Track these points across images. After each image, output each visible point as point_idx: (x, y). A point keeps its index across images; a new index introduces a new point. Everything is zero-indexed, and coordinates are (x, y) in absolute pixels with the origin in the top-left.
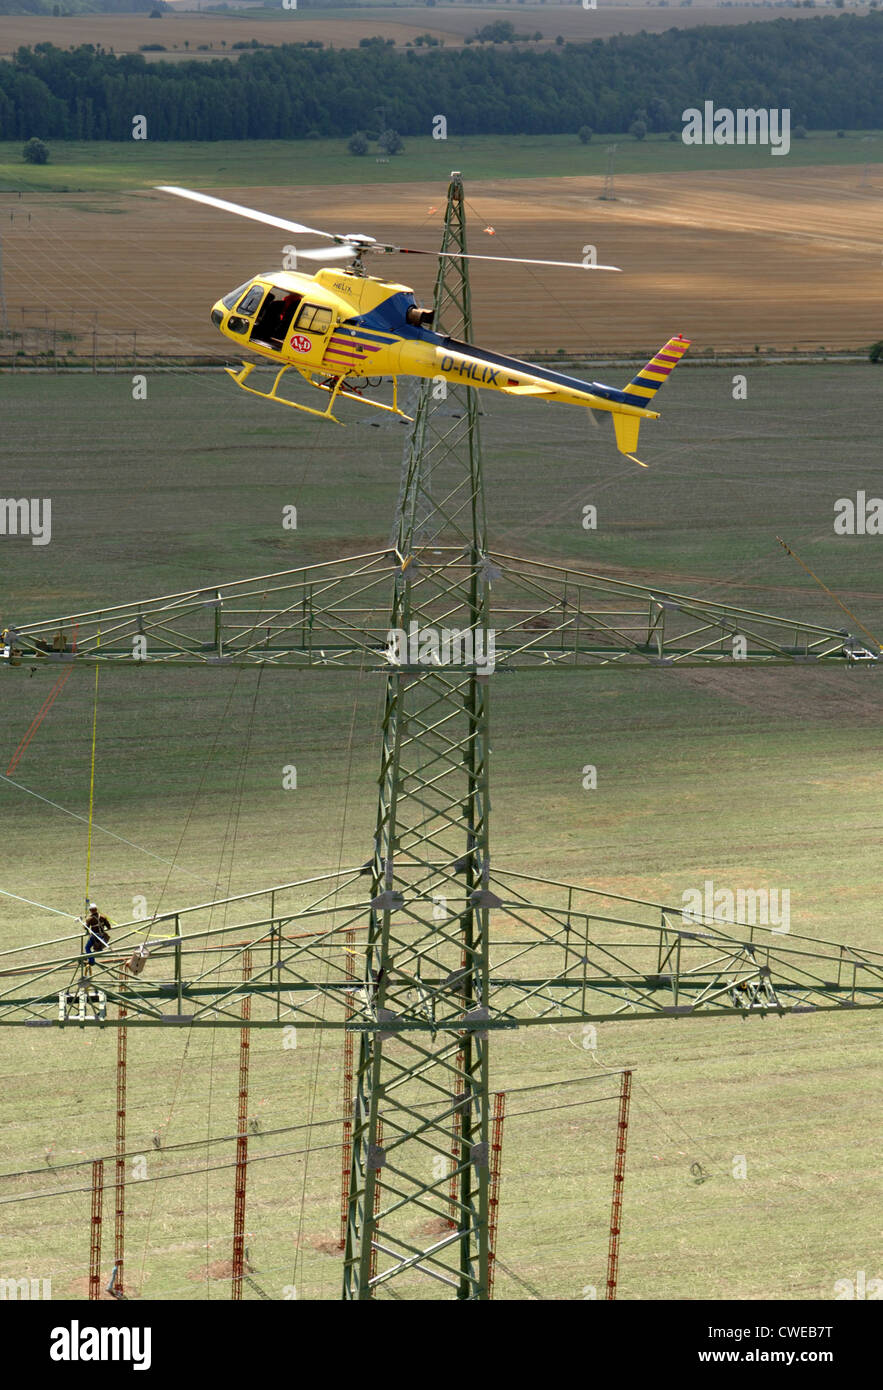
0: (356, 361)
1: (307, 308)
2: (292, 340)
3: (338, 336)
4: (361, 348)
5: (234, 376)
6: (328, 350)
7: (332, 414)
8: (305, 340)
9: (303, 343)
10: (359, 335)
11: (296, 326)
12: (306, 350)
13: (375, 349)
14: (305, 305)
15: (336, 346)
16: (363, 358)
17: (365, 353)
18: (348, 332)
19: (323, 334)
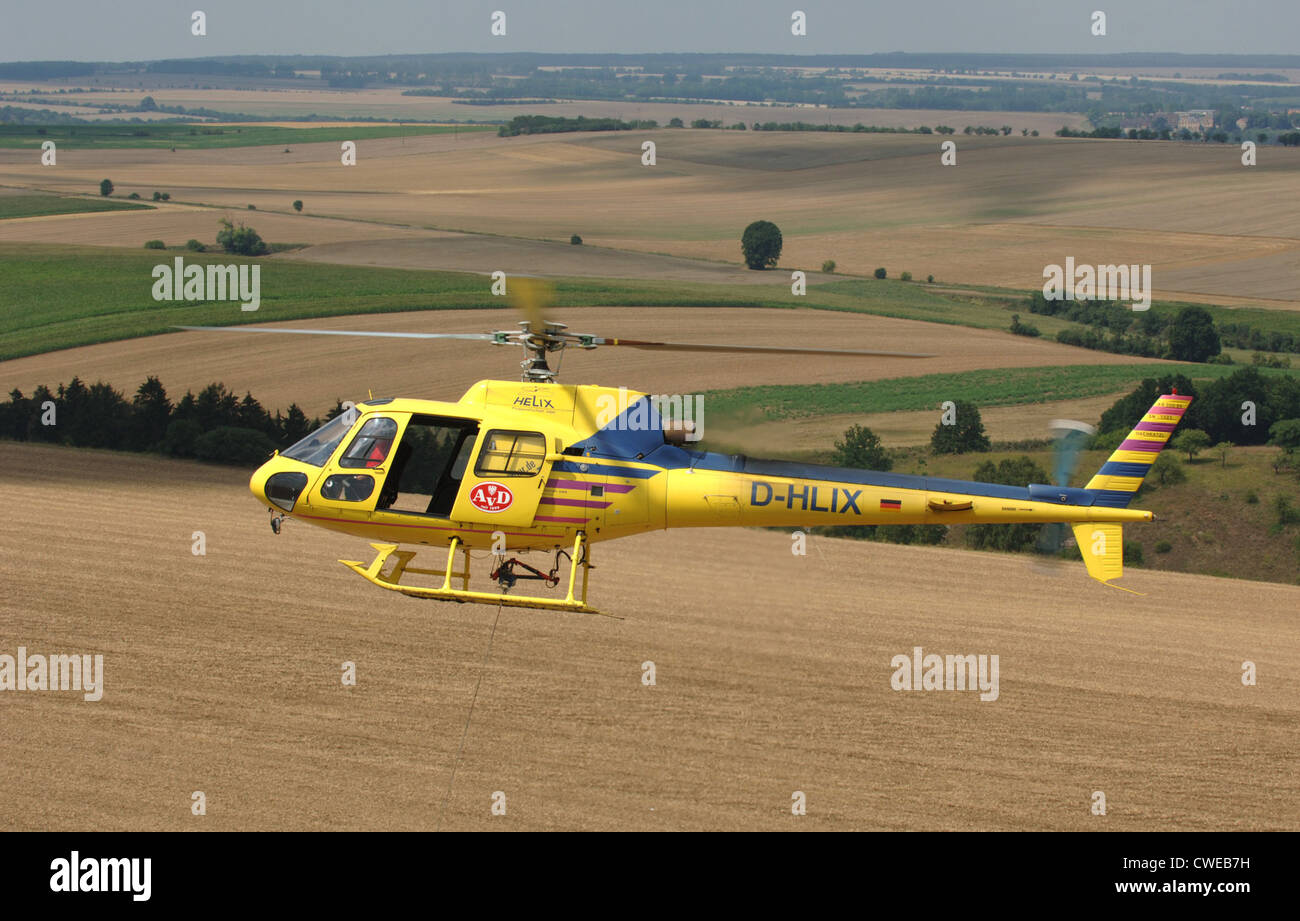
1: (493, 438)
2: (474, 493)
3: (561, 476)
4: (600, 490)
5: (361, 570)
6: (545, 500)
7: (576, 599)
8: (500, 488)
9: (496, 495)
10: (594, 469)
11: (479, 470)
12: (503, 506)
13: (622, 488)
14: (492, 433)
15: (559, 493)
17: (608, 496)
18: (577, 467)
19: (533, 475)
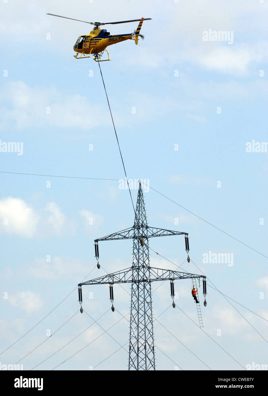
0: (95, 45)
2: (84, 45)
4: (96, 42)
6: (90, 45)
9: (86, 45)
10: (95, 40)
11: (84, 42)
13: (98, 42)
15: (91, 43)
16: (96, 44)
17: (97, 43)
18: (93, 40)
19: (89, 42)
